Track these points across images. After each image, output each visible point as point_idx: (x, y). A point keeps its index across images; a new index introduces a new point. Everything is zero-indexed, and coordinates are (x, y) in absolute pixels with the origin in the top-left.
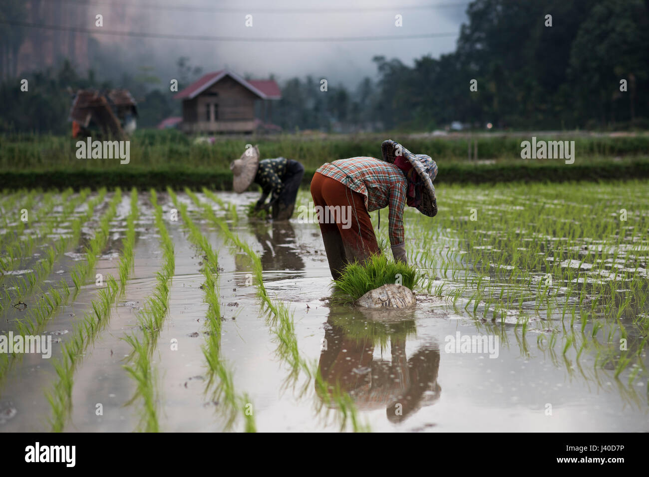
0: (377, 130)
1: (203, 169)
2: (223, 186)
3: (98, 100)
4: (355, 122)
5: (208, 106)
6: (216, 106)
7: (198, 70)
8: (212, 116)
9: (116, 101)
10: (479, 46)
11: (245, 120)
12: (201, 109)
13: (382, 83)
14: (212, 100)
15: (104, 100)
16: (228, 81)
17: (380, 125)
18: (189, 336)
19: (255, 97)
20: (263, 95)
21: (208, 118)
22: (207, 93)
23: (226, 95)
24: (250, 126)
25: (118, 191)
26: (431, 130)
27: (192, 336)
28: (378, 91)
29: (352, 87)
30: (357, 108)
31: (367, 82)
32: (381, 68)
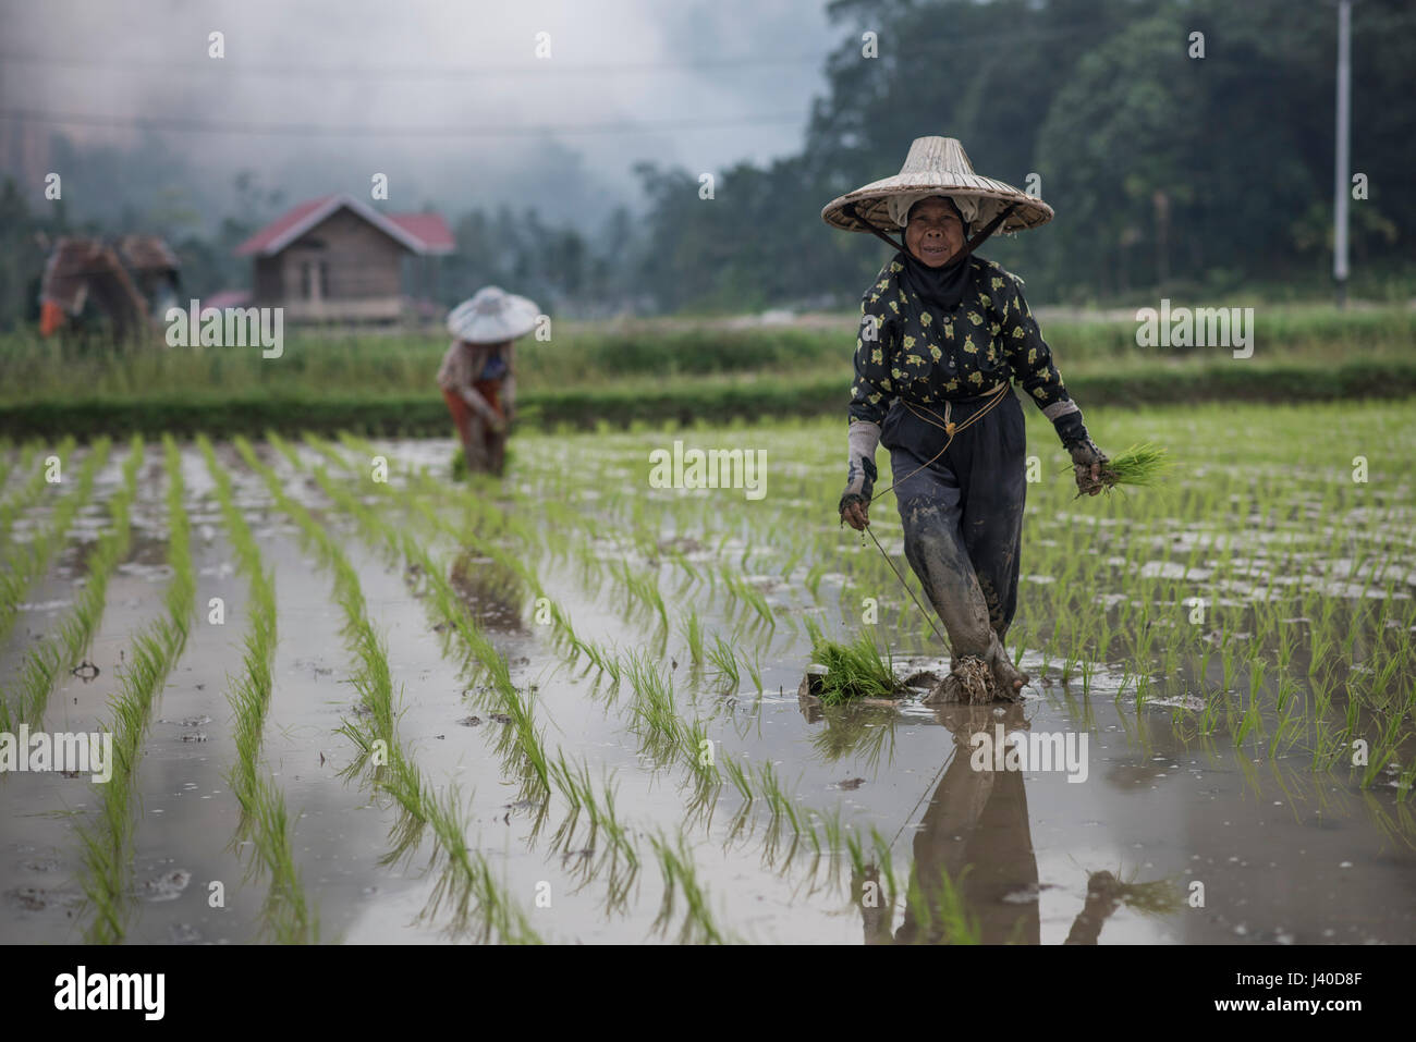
0: (642, 313)
1: (338, 394)
2: (380, 429)
3: (101, 260)
4: (601, 296)
5: (305, 268)
6: (324, 269)
7: (276, 198)
8: (315, 288)
9: (138, 260)
10: (849, 140)
11: (379, 293)
12: (292, 275)
13: (651, 218)
14: (312, 256)
15: (113, 259)
16: (346, 217)
17: (649, 302)
18: (463, 724)
19: (397, 247)
20: (416, 243)
21: (305, 292)
22: (306, 242)
23: (342, 246)
24: (391, 307)
25: (168, 441)
26: (759, 309)
27: (467, 724)
28: (643, 236)
29: (592, 229)
30: (602, 269)
31: (620, 218)
32: (650, 187)
